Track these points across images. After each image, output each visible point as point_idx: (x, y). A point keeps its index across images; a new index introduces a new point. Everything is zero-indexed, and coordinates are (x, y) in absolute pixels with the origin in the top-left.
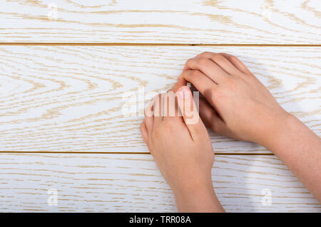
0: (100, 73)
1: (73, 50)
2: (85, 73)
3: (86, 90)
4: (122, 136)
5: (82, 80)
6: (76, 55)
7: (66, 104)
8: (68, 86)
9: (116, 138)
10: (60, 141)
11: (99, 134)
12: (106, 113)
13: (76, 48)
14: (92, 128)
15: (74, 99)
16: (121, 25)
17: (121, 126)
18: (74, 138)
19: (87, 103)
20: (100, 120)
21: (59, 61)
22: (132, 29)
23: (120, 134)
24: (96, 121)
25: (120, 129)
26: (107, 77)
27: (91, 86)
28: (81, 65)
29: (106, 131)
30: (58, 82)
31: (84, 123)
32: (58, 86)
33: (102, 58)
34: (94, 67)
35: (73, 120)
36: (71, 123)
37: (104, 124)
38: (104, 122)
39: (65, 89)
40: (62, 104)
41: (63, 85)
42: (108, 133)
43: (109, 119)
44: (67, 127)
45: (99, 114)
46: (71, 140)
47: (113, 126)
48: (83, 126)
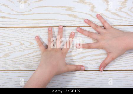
0: (25, 39)
1: (15, 30)
2: (19, 39)
3: (20, 46)
4: (34, 64)
5: (18, 42)
6: (15, 32)
7: (12, 51)
8: (12, 44)
9: (31, 65)
10: (10, 66)
11: (25, 63)
12: (27, 55)
13: (15, 29)
14: (22, 61)
15: (15, 50)
16: (33, 20)
17: (34, 60)
18: (15, 65)
19: (20, 51)
20: (25, 58)
21: (9, 34)
22: (37, 21)
23: (33, 63)
24: (24, 58)
25: (33, 61)
26: (28, 40)
27: (22, 44)
28: (18, 36)
29: (28, 62)
30: (8, 43)
31: (19, 59)
32: (9, 44)
33: (26, 33)
34: (22, 37)
35: (15, 58)
37: (27, 59)
38: (27, 58)
39: (12, 45)
40: (10, 52)
42: (28, 63)
43: (29, 57)
44: (13, 60)
45: (25, 55)
46: (14, 66)
47: (30, 60)
48: (18, 60)
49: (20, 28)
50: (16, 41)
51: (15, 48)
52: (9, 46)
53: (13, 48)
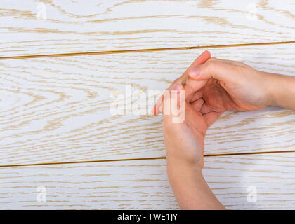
0: (98, 82)
1: (71, 61)
2: (84, 82)
3: (86, 100)
4: (125, 143)
5: (82, 89)
6: (74, 65)
7: (67, 114)
8: (68, 97)
9: (119, 145)
10: (64, 152)
11: (102, 142)
12: (107, 121)
13: (73, 58)
14: (96, 137)
15: (75, 109)
16: (117, 33)
17: (124, 133)
18: (77, 148)
19: (87, 112)
20: (102, 129)
21: (57, 72)
22: (128, 36)
23: (123, 141)
24: (98, 130)
25: (122, 136)
26: (105, 85)
27: (91, 95)
28: (80, 74)
29: (108, 139)
30: (57, 93)
31: (86, 133)
32: (58, 97)
33: (99, 66)
34: (92, 76)
35: (75, 130)
36: (74, 133)
37: (106, 133)
38: (106, 130)
39: (66, 99)
40: (63, 115)
41: (63, 96)
42: (110, 141)
43: (110, 127)
44: (70, 137)
45: (101, 122)
46: (74, 150)
47: (115, 133)
48: (85, 135)
49: (87, 56)
50: (77, 89)
51: (76, 105)
52: (58, 101)
53: (71, 105)
